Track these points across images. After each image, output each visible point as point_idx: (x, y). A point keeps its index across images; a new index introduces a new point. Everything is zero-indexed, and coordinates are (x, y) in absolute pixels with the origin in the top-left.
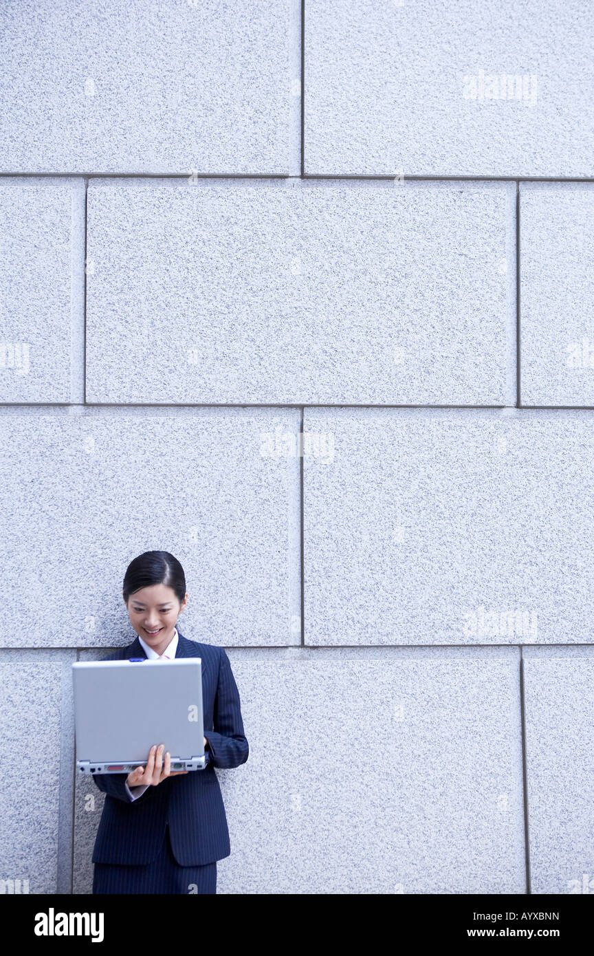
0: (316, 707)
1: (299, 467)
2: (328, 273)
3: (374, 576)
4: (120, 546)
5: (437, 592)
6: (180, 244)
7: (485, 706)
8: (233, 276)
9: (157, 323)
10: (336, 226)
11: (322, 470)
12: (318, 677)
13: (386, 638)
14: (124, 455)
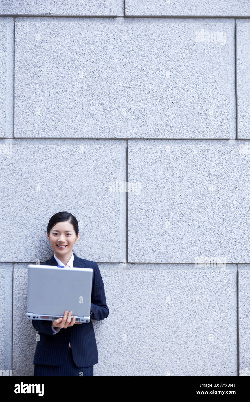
0: (134, 293)
1: (126, 171)
2: (140, 70)
3: (164, 228)
4: (34, 212)
5: (196, 237)
6: (64, 54)
7: (219, 293)
8: (91, 71)
9: (52, 95)
10: (145, 45)
11: (138, 173)
12: (135, 278)
13: (169, 259)
14: (34, 165)
